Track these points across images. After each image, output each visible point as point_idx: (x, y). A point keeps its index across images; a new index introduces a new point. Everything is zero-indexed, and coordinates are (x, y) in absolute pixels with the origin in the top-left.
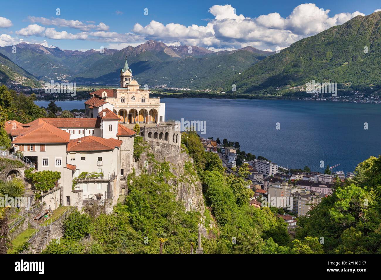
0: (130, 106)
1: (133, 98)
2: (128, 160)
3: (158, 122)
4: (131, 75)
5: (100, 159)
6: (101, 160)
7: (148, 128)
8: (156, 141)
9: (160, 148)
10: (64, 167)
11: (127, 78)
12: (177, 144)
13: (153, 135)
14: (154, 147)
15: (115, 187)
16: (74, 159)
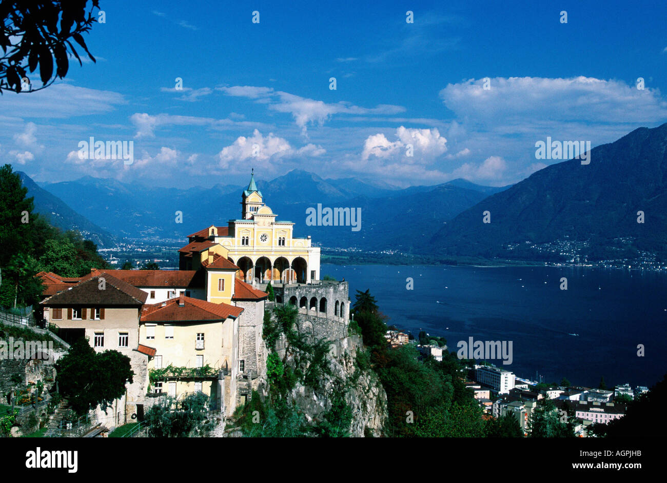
0: (258, 251)
1: (264, 238)
2: (252, 343)
3: (309, 280)
4: (260, 200)
5: (201, 337)
6: (203, 339)
7: (289, 289)
8: (305, 313)
9: (311, 325)
10: (133, 350)
11: (254, 206)
12: (343, 320)
13: (299, 301)
14: (300, 322)
15: (229, 391)
16: (153, 338)
